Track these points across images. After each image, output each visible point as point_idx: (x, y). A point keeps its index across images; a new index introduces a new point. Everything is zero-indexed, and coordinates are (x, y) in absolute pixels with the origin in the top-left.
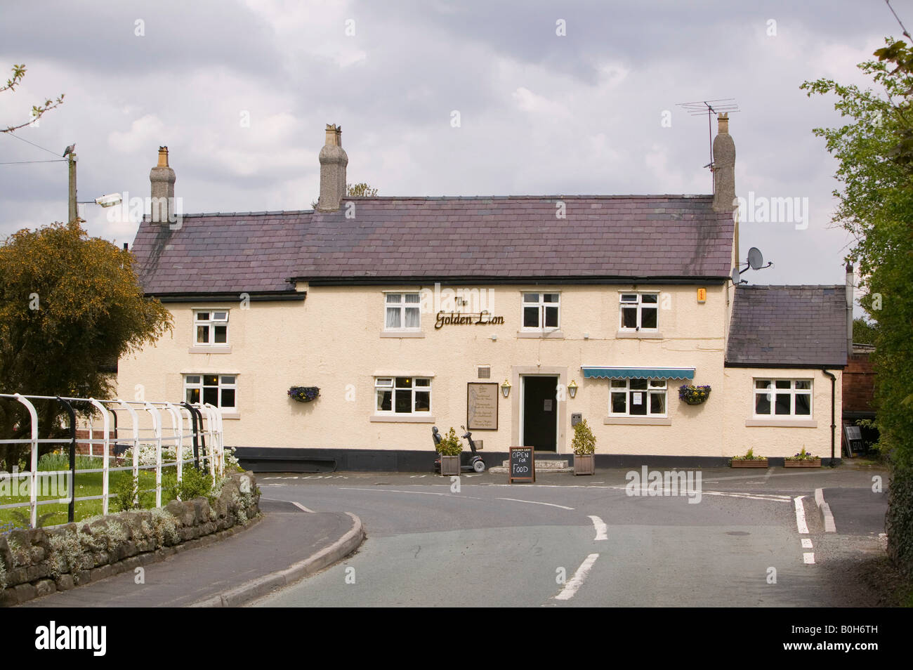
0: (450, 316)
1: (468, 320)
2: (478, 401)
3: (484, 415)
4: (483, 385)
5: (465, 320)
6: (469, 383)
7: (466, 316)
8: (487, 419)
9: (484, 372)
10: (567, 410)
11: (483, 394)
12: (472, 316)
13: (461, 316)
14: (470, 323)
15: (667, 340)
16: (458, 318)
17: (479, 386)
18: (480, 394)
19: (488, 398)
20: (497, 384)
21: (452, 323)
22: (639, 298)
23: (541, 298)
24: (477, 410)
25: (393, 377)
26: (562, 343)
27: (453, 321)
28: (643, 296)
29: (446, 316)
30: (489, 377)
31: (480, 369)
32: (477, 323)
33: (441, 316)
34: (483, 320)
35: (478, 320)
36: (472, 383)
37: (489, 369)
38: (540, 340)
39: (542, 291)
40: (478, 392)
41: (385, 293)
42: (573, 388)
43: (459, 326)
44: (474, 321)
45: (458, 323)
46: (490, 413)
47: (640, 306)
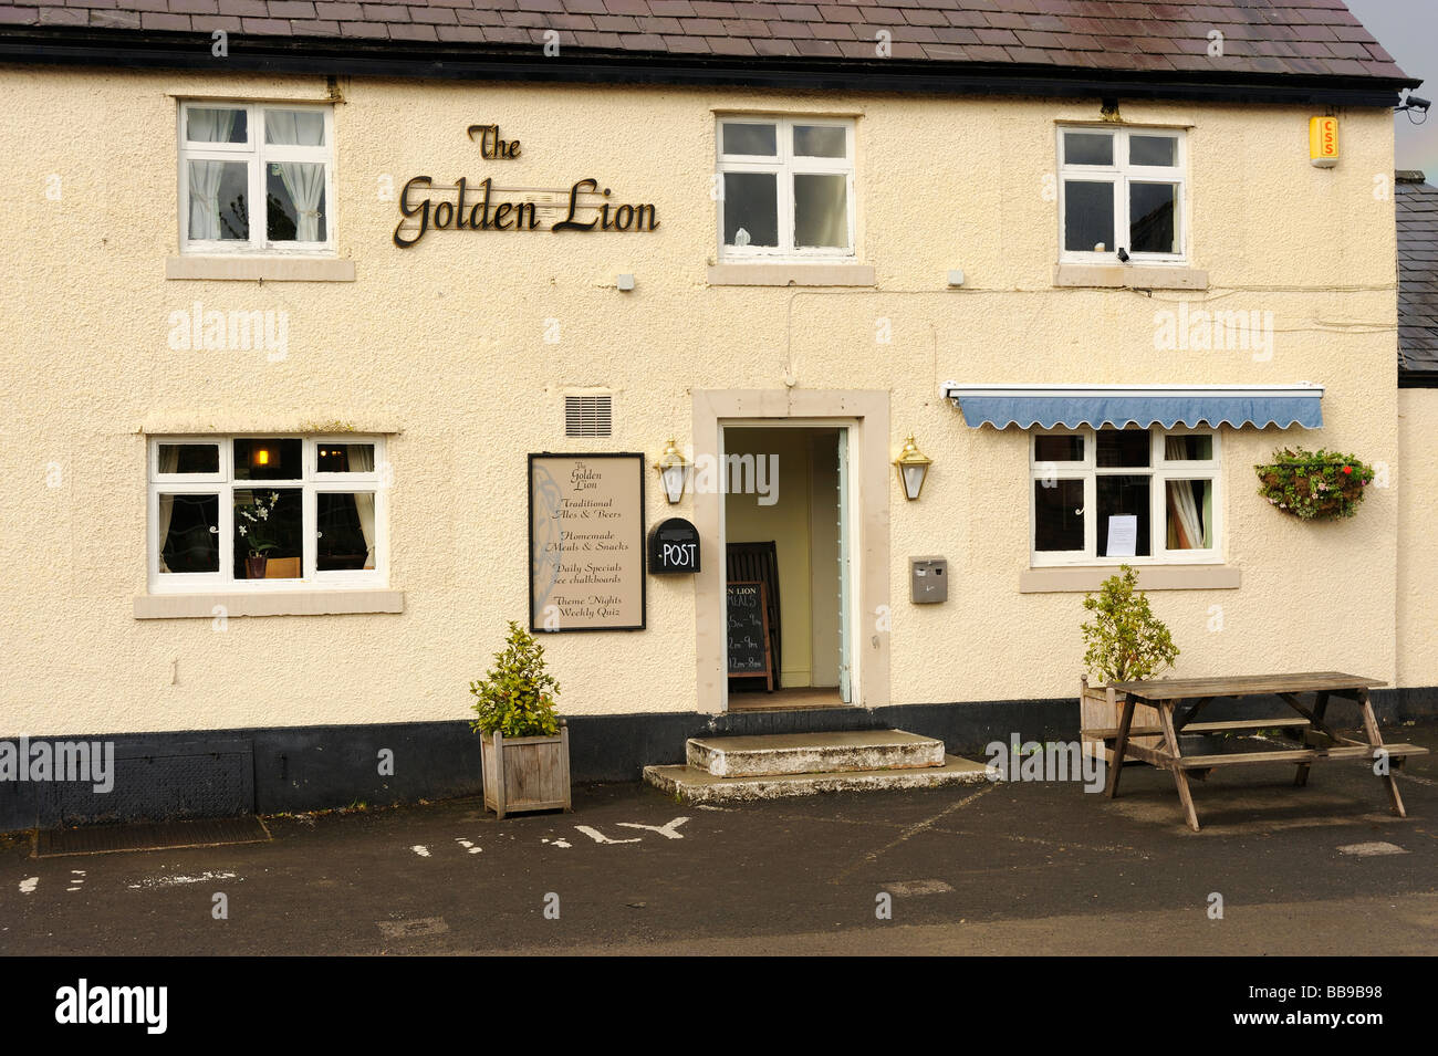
0: (452, 197)
1: (527, 215)
2: (568, 525)
3: (592, 575)
4: (584, 462)
5: (513, 217)
6: (532, 457)
7: (516, 199)
8: (604, 591)
9: (587, 414)
10: (895, 546)
11: (587, 494)
12: (538, 199)
13: (499, 199)
14: (533, 226)
15: (1220, 293)
16: (486, 205)
17: (572, 463)
18: (576, 497)
19: (604, 509)
20: (641, 456)
21: (460, 226)
22: (1121, 145)
23: (785, 137)
24: (567, 558)
25: (225, 435)
26: (867, 302)
27: (466, 216)
28: (1134, 141)
29: (437, 198)
30: (605, 431)
31: (571, 402)
32: (557, 228)
33: (418, 196)
34: (584, 217)
35: (563, 216)
36: (546, 455)
37: (605, 402)
38: (789, 293)
39: (785, 112)
40: (568, 491)
41: (179, 99)
42: (915, 466)
43: (492, 238)
44: (548, 219)
45: (485, 226)
46: (617, 568)
47: (1122, 175)
